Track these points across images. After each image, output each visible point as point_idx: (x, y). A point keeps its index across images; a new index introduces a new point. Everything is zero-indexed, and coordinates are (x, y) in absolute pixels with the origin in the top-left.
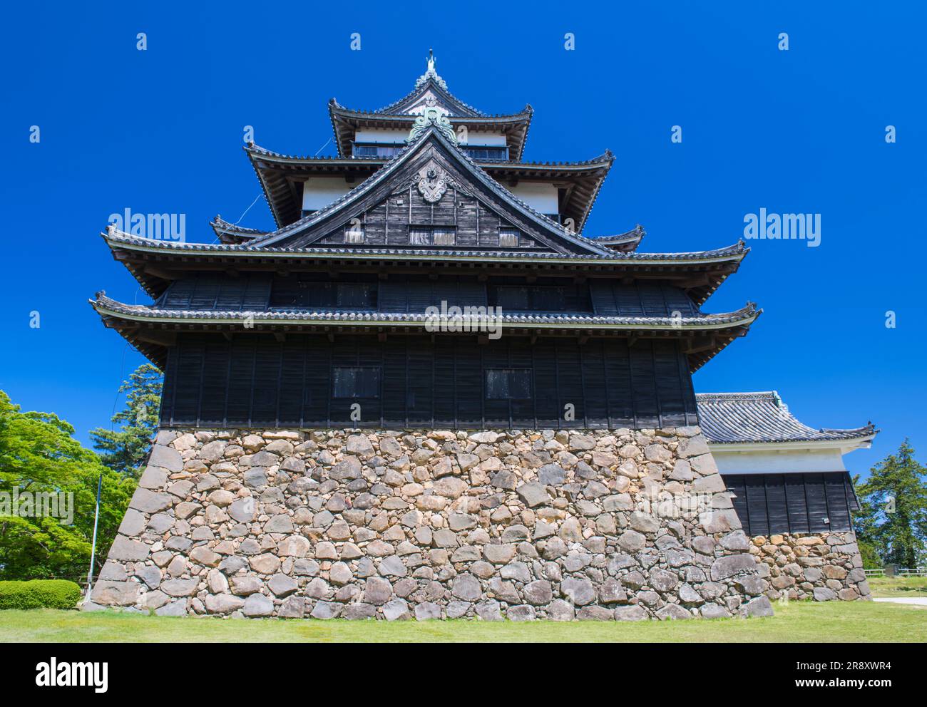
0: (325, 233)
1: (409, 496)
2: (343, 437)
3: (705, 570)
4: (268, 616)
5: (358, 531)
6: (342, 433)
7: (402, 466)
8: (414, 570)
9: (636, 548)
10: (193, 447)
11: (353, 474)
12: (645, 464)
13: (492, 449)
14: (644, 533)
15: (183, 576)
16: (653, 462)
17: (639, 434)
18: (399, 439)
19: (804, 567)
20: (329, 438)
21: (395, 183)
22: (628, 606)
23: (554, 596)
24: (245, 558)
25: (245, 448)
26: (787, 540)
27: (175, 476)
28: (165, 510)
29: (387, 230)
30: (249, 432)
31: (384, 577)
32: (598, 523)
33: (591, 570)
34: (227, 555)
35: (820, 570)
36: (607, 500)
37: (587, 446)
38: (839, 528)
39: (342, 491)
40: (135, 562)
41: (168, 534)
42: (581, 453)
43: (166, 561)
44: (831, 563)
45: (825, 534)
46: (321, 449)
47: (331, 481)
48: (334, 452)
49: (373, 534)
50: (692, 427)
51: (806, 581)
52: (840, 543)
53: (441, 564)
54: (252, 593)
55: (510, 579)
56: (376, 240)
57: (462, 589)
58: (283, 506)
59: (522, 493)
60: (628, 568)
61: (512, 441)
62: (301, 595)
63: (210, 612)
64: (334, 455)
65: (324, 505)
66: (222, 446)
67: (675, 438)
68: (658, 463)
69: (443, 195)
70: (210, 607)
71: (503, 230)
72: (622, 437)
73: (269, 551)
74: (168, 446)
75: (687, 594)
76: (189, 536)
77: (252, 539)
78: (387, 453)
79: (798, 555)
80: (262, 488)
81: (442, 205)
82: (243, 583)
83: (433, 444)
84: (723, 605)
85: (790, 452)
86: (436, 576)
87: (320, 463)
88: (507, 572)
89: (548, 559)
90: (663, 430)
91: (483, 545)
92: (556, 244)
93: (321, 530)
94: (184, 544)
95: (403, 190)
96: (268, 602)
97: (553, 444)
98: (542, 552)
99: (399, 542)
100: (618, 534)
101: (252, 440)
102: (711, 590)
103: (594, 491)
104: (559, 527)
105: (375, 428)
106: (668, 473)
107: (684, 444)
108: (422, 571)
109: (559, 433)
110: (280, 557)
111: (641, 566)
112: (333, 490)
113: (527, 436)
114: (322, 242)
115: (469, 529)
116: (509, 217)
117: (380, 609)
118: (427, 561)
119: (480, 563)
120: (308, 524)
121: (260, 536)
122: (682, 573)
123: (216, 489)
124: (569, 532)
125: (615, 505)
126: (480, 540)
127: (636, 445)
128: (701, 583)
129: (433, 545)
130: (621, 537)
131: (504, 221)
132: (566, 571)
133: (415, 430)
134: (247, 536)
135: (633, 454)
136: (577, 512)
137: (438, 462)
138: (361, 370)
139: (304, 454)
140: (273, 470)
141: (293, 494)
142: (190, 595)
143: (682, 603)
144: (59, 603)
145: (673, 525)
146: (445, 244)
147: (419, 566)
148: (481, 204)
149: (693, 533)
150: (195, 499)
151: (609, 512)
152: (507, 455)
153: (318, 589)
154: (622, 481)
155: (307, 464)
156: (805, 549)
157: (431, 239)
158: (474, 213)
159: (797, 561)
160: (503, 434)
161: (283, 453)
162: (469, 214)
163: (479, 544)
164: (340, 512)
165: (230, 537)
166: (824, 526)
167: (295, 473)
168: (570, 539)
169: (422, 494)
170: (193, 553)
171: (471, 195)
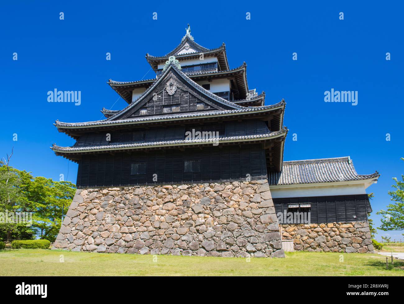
0: (133, 112)
1: (153, 210)
2: (134, 189)
3: (259, 238)
4: (104, 252)
5: (135, 223)
6: (133, 188)
7: (152, 199)
8: (152, 237)
9: (233, 229)
10: (87, 195)
11: (136, 203)
12: (242, 196)
13: (186, 192)
14: (237, 223)
15: (80, 239)
16: (246, 195)
17: (242, 183)
18: (153, 189)
19: (342, 238)
20: (130, 190)
21: (158, 89)
22: (227, 252)
23: (200, 247)
24: (99, 233)
25: (103, 194)
26: (335, 226)
27: (80, 205)
28: (77, 216)
29: (155, 108)
30: (104, 188)
31: (142, 239)
32: (220, 219)
33: (214, 237)
34: (94, 231)
35: (350, 239)
36: (225, 210)
37: (221, 189)
38: (361, 220)
39: (132, 208)
40: (67, 234)
41: (77, 224)
42: (218, 192)
43: (76, 233)
44: (355, 236)
45: (354, 223)
46: (127, 194)
47: (128, 205)
48: (131, 195)
49: (140, 224)
50: (263, 180)
51: (343, 244)
52: (361, 227)
53: (162, 235)
54: (100, 244)
55: (185, 240)
56: (151, 113)
57: (168, 244)
58: (113, 214)
59: (193, 208)
60: (228, 237)
61: (193, 188)
62: (115, 245)
63: (87, 250)
64: (131, 196)
65: (125, 214)
66: (95, 194)
67: (257, 185)
68: (248, 195)
69: (175, 92)
70: (88, 249)
71: (198, 103)
72: (235, 185)
73: (106, 230)
74: (79, 194)
75: (250, 247)
76: (83, 225)
77: (102, 226)
78: (148, 194)
79: (340, 232)
80: (106, 208)
81: (175, 96)
82: (98, 241)
83: (164, 190)
84: (264, 253)
86: (159, 239)
87: (126, 199)
88: (184, 238)
89: (200, 233)
90: (252, 182)
91: (177, 228)
92: (219, 107)
93: (123, 223)
94: (82, 228)
95: (161, 92)
96: (104, 247)
97: (208, 189)
98: (198, 231)
99: (149, 226)
101: (105, 191)
102: (259, 246)
103: (220, 207)
104: (206, 221)
105: (145, 185)
106: (251, 199)
107: (259, 187)
108: (155, 237)
109: (210, 185)
110: (110, 232)
111: (234, 236)
112: (129, 208)
113: (198, 186)
114: (132, 116)
115: (173, 222)
116: (200, 97)
117: (139, 250)
118: (157, 234)
119: (175, 234)
120: (120, 221)
121: (104, 225)
122: (249, 239)
123: (92, 209)
124: (208, 223)
125: (227, 213)
126: (176, 226)
127: (241, 188)
128: (256, 243)
129: (160, 228)
130: (228, 225)
131: (198, 99)
132: (205, 238)
133: (158, 186)
134: (100, 225)
135: (238, 192)
136: (213, 215)
137: (166, 197)
138: (140, 164)
139: (121, 196)
140: (111, 202)
141: (116, 210)
142: (82, 245)
143: (247, 251)
144: (43, 247)
145: (249, 220)
146: (176, 111)
147: (154, 236)
148: (190, 93)
149: (256, 224)
150: (86, 212)
151: (225, 215)
152: (190, 194)
153: (120, 243)
154: (232, 202)
155: (122, 199)
156: (343, 229)
157: (171, 110)
158: (187, 97)
159: (340, 235)
160: (190, 186)
161: (114, 195)
162: (185, 98)
163: (175, 228)
164: (130, 216)
165: (95, 225)
166: (353, 219)
167: (117, 202)
168: (209, 226)
169: (158, 209)
170: (84, 231)
171: (186, 90)
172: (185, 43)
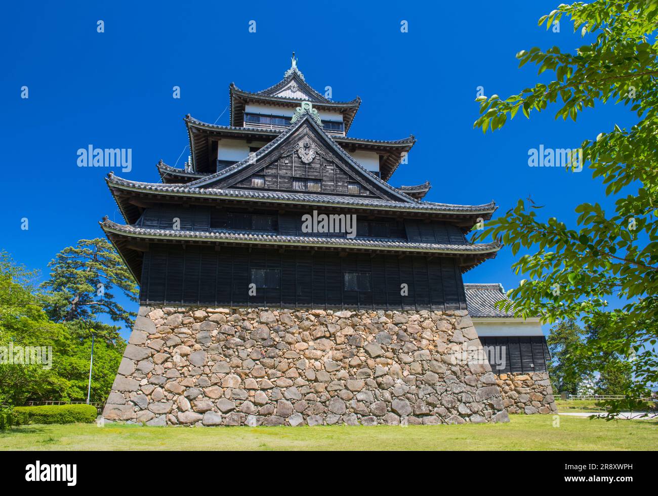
0: (240, 180)
1: (300, 350)
2: (258, 313)
3: (472, 395)
4: (219, 425)
5: (270, 371)
6: (257, 310)
7: (294, 332)
8: (305, 396)
9: (433, 382)
10: (162, 318)
11: (265, 336)
12: (437, 332)
13: (348, 322)
14: (438, 374)
15: (163, 401)
16: (441, 331)
17: (433, 314)
18: (292, 314)
19: (519, 394)
20: (248, 313)
21: (284, 149)
22: (429, 417)
23: (388, 411)
24: (201, 389)
25: (195, 319)
26: (509, 377)
27: (152, 336)
28: (147, 358)
29: (279, 180)
30: (198, 308)
31: (288, 400)
32: (412, 367)
33: (409, 395)
34: (190, 387)
35: (529, 396)
36: (416, 353)
37: (404, 321)
38: (539, 370)
39: (259, 346)
40: (130, 392)
41: (151, 374)
42: (400, 325)
43: (151, 391)
44: (535, 392)
45: (531, 373)
46: (244, 320)
47: (251, 340)
48: (252, 322)
49: (279, 374)
50: (463, 311)
51: (521, 402)
52: (540, 379)
53: (321, 392)
54: (207, 411)
55: (362, 401)
56: (272, 186)
57: (335, 407)
58: (222, 356)
59: (367, 349)
60: (429, 394)
61: (359, 317)
62: (238, 411)
63: (181, 423)
64: (252, 324)
65: (248, 355)
66: (180, 317)
67: (454, 317)
68: (444, 331)
69: (314, 159)
70: (182, 420)
71: (350, 183)
72: (424, 316)
73: (216, 384)
74: (145, 316)
75: (463, 409)
76: (164, 375)
77: (204, 377)
78: (285, 323)
79: (516, 387)
80: (209, 344)
81: (313, 165)
82: (202, 404)
83: (312, 318)
84: (482, 416)
85: (512, 324)
86: (319, 399)
87: (244, 329)
88: (360, 396)
89: (383, 389)
90: (447, 312)
91: (345, 380)
92: (382, 194)
93: (247, 371)
94: (162, 380)
95: (289, 154)
96: (217, 416)
97: (383, 319)
98: (379, 385)
99: (295, 378)
100: (423, 374)
101: (200, 313)
102: (476, 407)
103: (409, 348)
104: (389, 369)
105: (277, 307)
106: (450, 338)
107: (458, 321)
108: (311, 396)
109: (388, 313)
110: (223, 388)
111: (437, 393)
112: (253, 346)
113: (368, 314)
114: (238, 186)
115: (337, 371)
116: (354, 175)
117: (287, 420)
118: (313, 390)
119: (344, 391)
120: (239, 367)
121: (210, 375)
122: (459, 397)
123: (179, 345)
124: (395, 373)
125: (421, 357)
126: (344, 377)
127: (432, 321)
128: (470, 403)
129: (316, 380)
130: (425, 376)
131: (351, 177)
132: (394, 396)
133: (302, 309)
134: (201, 375)
135: (430, 326)
136: (399, 360)
137: (316, 329)
138: (268, 271)
139: (233, 323)
140: (215, 333)
141: (228, 348)
142: (168, 413)
143: (460, 414)
144: (87, 419)
145: (454, 369)
146: (315, 190)
147: (309, 393)
148: (337, 166)
149: (465, 374)
150: (166, 351)
151: (418, 361)
152: (356, 325)
153: (248, 408)
154: (424, 342)
155: (236, 330)
156: (519, 382)
157: (306, 186)
158: (332, 171)
159: (515, 390)
160: (354, 313)
161: (220, 322)
162: (329, 172)
163: (343, 380)
164: (259, 360)
165: (190, 375)
166: (530, 369)
167: (229, 335)
168: (396, 377)
169: (308, 349)
170: (167, 386)
171: (331, 160)
172: (291, 80)
